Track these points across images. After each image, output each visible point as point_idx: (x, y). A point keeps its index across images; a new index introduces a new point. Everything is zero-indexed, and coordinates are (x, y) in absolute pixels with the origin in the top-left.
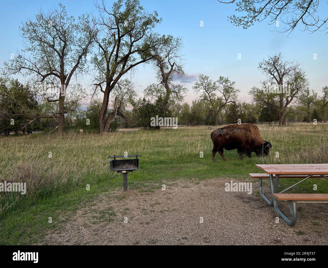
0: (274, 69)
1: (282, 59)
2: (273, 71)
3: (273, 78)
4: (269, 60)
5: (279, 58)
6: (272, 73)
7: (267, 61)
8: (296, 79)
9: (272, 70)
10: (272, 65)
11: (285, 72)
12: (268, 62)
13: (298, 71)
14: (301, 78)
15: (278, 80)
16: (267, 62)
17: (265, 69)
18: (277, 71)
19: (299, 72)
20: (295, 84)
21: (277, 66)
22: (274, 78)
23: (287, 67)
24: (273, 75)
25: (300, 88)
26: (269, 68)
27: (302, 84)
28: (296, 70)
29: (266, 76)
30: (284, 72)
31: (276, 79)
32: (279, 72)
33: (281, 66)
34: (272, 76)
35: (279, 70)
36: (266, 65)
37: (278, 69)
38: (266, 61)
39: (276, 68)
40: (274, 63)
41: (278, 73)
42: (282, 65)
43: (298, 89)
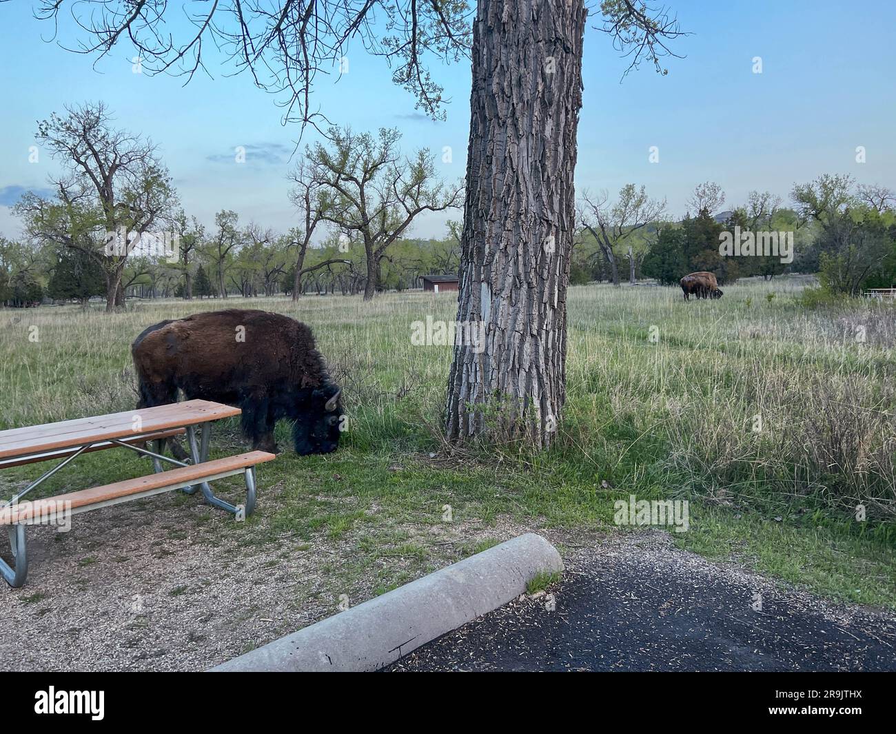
0: (87, 149)
1: (108, 124)
2: (84, 153)
3: (84, 174)
4: (72, 118)
5: (98, 118)
6: (82, 159)
7: (63, 121)
8: (148, 186)
9: (79, 150)
10: (79, 136)
11: (117, 162)
12: (68, 125)
13: (152, 163)
14: (161, 185)
15: (98, 180)
16: (66, 124)
17: (58, 142)
18: (95, 154)
19: (155, 167)
20: (145, 197)
21: (96, 142)
22: (88, 175)
23: (123, 148)
24: (84, 164)
25: (157, 210)
26: (71, 142)
27: (162, 200)
28: (146, 160)
29: (63, 164)
30: (114, 161)
31: (94, 179)
32: (102, 157)
33: (107, 142)
34: (82, 168)
35: (99, 151)
36: (60, 133)
37: (97, 148)
38: (60, 120)
39: (90, 147)
40: (84, 130)
41: (98, 161)
42: (110, 142)
43: (152, 213)
